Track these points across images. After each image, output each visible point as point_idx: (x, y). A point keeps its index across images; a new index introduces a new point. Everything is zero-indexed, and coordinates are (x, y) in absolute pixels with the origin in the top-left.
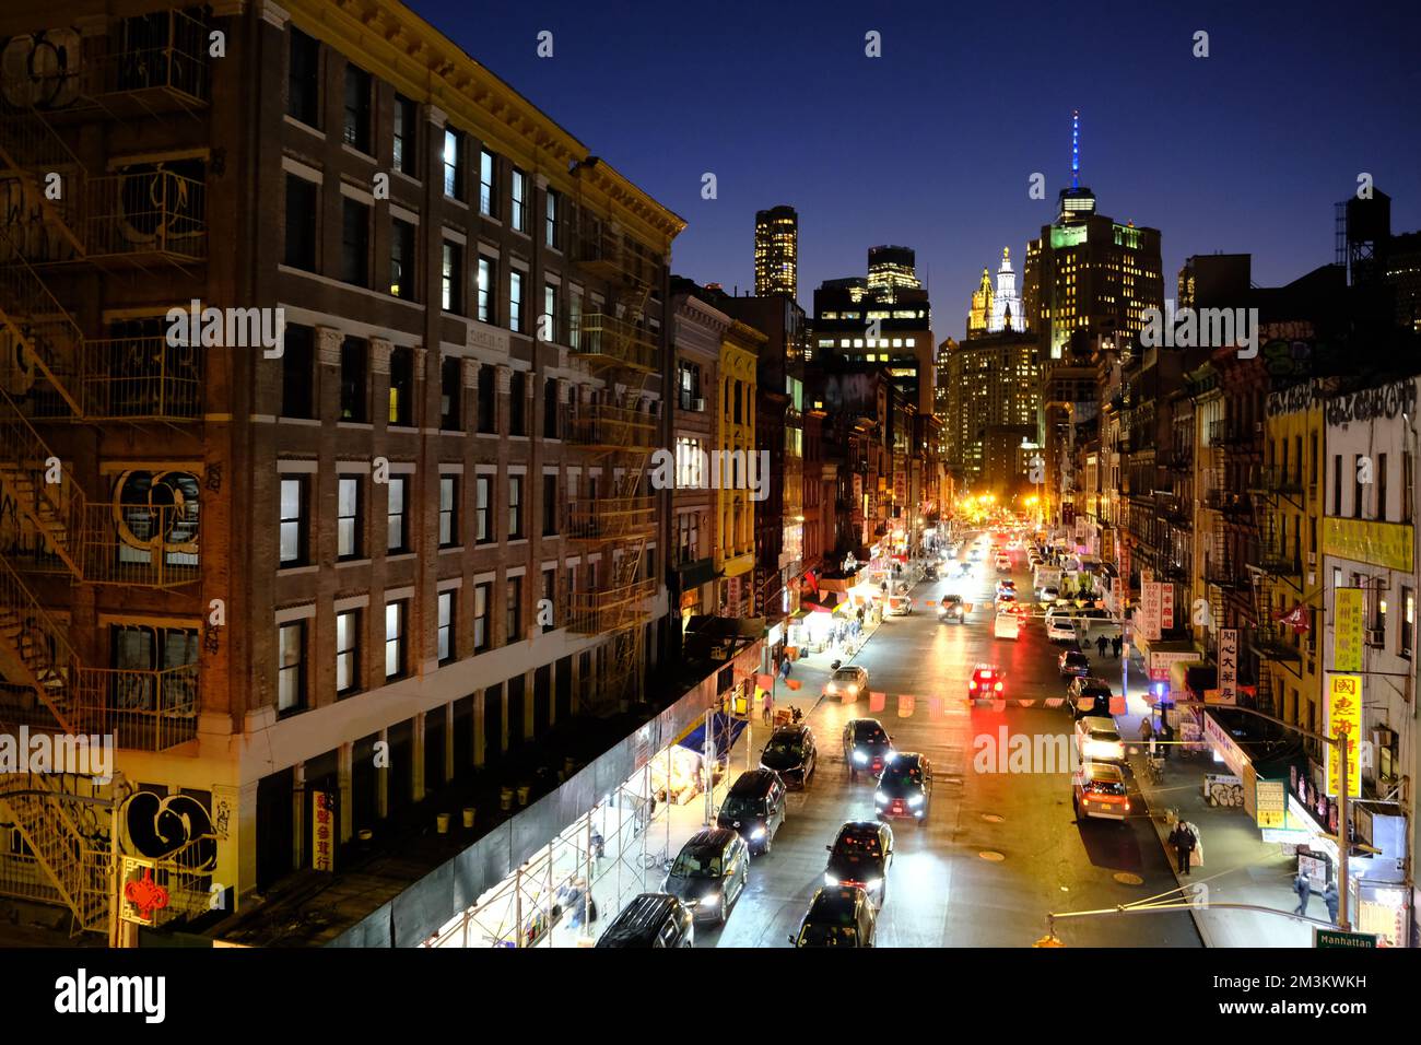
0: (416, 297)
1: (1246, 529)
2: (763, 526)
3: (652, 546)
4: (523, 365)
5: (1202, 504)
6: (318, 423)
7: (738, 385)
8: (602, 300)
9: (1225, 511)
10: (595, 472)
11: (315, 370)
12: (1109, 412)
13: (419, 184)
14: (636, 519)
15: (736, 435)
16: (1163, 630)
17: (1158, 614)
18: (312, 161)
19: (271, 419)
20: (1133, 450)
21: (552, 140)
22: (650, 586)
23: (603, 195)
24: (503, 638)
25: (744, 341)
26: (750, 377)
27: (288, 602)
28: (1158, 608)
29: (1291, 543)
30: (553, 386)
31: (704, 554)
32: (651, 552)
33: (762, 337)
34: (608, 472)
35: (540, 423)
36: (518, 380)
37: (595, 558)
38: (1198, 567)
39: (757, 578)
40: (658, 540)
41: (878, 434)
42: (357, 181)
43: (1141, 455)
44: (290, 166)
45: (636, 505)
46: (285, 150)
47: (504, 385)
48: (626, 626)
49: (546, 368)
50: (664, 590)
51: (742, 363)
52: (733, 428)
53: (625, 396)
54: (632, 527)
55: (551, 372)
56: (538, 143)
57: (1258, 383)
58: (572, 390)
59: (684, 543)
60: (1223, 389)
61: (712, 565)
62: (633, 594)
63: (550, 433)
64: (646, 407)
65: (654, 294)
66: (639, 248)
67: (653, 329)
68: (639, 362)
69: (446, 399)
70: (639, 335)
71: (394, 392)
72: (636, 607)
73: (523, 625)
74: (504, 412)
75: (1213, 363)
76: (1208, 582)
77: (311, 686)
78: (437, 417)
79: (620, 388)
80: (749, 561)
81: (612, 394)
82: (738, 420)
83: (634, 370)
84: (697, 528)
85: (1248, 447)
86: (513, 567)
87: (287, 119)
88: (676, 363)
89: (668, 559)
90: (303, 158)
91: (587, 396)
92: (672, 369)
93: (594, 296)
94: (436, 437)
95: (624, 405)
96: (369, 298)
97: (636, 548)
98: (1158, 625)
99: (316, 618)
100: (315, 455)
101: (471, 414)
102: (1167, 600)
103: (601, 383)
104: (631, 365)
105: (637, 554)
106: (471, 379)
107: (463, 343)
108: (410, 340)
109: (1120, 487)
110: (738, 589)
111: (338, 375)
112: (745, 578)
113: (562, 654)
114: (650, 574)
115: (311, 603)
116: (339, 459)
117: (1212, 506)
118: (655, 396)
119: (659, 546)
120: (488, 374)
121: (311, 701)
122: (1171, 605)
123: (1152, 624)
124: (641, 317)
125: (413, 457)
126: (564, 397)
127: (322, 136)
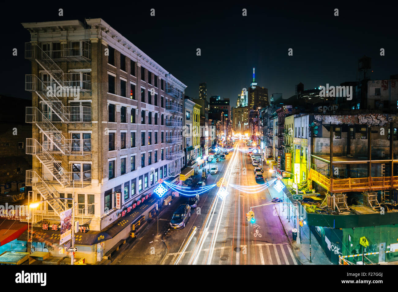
0: (136, 99)
1: (282, 139)
2: (201, 140)
3: (182, 144)
4: (157, 112)
5: (275, 136)
6: (116, 123)
7: (197, 115)
8: (172, 100)
9: (278, 136)
10: (171, 131)
11: (115, 113)
12: (260, 120)
13: (136, 78)
14: (179, 140)
15: (197, 124)
16: (269, 156)
17: (268, 154)
18: (114, 72)
19: (106, 122)
20: (263, 126)
21: (162, 70)
22: (181, 151)
23: (171, 81)
24: (154, 162)
25: (198, 107)
26: (199, 113)
27: (111, 157)
28: (268, 153)
29: (289, 142)
30: (163, 115)
31: (191, 145)
32: (181, 145)
33: (201, 107)
34: (173, 131)
35: (160, 122)
36: (156, 114)
37: (171, 147)
38: (274, 146)
39: (201, 149)
40: (182, 143)
41: (221, 124)
42: (123, 76)
43: (265, 127)
44: (109, 73)
45: (179, 137)
46: (108, 70)
47: (153, 116)
48: (177, 159)
49: (161, 112)
50: (184, 152)
51: (197, 111)
52: (196, 123)
53: (176, 117)
54: (178, 141)
55: (163, 113)
56: (159, 71)
57: (284, 115)
58: (166, 116)
59: (187, 143)
60: (278, 116)
61: (192, 147)
62: (178, 153)
63: (162, 124)
64: (180, 119)
65: (181, 99)
66: (179, 91)
67: (181, 105)
68: (178, 111)
69: (142, 118)
70: (178, 106)
71: (132, 117)
72: (179, 155)
73: (158, 160)
74: (153, 121)
75: (276, 112)
76: (276, 148)
77: (116, 173)
78: (141, 122)
79: (175, 116)
80: (199, 146)
81: (174, 117)
82: (197, 121)
83: (178, 113)
84: (190, 140)
85: (282, 126)
86: (156, 149)
87: (108, 64)
88: (186, 111)
89: (185, 146)
90: (112, 72)
91: (169, 117)
92: (185, 112)
93: (170, 99)
94: (140, 125)
95: (176, 119)
96: (126, 99)
97: (179, 145)
98: (268, 155)
99: (117, 160)
100: (116, 129)
101: (147, 121)
102: (269, 151)
103: (172, 115)
104: (177, 112)
105: (179, 146)
106: (147, 114)
107: (145, 108)
108: (135, 107)
109: (261, 132)
110: (197, 151)
111: (120, 114)
112: (199, 149)
113: (165, 164)
114: (181, 149)
115: (115, 157)
116: (121, 130)
117: (276, 136)
118: (182, 117)
119: (183, 144)
120: (150, 114)
121: (115, 176)
122: (270, 152)
123: (267, 155)
124: (179, 103)
125: (136, 129)
126: (165, 118)
127: (116, 68)
